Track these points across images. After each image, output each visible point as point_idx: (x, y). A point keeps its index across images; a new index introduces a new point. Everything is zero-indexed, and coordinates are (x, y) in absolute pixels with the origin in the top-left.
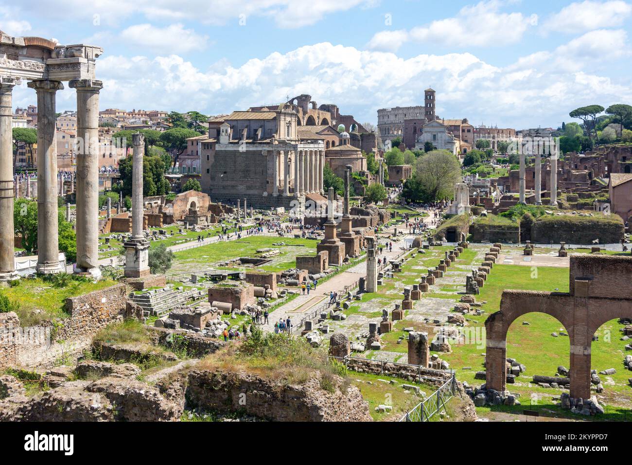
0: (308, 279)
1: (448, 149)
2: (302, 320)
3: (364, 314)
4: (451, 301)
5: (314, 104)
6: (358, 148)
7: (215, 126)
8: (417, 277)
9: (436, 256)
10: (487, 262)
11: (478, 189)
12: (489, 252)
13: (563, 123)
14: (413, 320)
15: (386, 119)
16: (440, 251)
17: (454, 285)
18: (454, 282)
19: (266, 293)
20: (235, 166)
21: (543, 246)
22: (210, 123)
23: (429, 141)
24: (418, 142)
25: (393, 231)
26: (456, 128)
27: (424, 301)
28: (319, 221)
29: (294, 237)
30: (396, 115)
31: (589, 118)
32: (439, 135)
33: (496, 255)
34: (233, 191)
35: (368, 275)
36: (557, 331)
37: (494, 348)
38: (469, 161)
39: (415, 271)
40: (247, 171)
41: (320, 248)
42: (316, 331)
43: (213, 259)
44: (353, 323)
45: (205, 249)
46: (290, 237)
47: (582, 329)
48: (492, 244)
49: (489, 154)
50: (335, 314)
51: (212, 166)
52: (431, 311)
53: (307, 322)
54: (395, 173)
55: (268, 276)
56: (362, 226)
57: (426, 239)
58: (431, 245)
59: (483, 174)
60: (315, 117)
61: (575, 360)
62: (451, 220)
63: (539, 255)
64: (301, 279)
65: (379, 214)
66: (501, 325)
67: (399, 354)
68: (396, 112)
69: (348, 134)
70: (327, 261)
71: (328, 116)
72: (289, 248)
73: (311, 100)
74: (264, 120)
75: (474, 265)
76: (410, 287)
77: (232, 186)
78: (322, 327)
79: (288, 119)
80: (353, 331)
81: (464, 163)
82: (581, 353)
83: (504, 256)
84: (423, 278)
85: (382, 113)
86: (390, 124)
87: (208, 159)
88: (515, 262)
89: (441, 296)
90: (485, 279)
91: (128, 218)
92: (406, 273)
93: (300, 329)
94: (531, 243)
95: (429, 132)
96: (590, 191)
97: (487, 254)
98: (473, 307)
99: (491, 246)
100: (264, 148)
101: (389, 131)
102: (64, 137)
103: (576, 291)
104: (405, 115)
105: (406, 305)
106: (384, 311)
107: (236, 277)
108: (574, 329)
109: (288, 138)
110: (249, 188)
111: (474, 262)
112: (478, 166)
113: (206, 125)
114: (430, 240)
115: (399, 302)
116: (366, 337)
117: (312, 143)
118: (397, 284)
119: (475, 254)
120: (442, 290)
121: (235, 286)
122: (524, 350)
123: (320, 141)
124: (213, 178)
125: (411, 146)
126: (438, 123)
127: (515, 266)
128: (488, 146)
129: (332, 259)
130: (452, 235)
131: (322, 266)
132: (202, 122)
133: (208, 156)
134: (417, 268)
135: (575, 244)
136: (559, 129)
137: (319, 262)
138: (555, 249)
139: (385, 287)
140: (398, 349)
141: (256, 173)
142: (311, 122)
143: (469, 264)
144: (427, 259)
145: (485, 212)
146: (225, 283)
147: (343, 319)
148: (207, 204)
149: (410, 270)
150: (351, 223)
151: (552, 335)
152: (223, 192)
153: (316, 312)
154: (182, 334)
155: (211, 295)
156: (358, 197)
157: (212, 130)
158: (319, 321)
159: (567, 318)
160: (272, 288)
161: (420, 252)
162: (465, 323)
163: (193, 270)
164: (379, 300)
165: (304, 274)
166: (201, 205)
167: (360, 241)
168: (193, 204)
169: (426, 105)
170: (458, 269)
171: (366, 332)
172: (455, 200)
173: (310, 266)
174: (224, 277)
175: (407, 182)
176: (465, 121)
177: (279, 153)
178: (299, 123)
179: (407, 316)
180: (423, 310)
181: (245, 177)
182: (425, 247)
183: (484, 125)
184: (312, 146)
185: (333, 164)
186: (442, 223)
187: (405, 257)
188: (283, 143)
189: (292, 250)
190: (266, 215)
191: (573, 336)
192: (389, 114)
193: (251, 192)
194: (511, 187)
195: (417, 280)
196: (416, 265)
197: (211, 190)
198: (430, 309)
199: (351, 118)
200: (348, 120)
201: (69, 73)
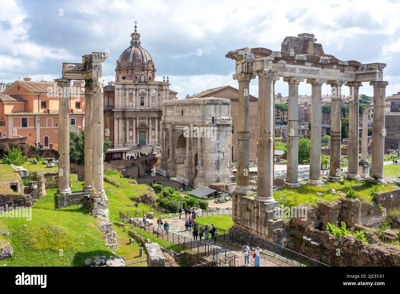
20: (394, 124)
34: (392, 137)
77: (392, 134)
132: (367, 100)
201: (369, 78)
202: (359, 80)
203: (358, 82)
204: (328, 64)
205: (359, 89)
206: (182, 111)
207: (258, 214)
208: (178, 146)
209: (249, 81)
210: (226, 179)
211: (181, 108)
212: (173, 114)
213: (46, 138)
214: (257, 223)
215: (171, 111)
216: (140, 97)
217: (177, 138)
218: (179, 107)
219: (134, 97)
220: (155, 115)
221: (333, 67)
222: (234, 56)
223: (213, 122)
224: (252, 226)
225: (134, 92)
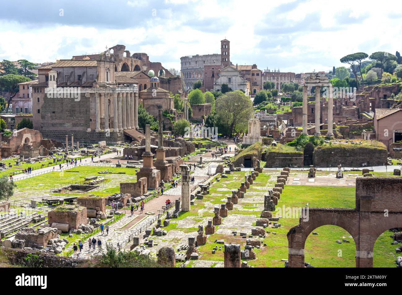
0: (131, 201)
1: (241, 90)
2: (130, 237)
3: (181, 229)
4: (253, 216)
5: (128, 52)
6: (166, 90)
7: (44, 72)
8: (223, 197)
9: (237, 180)
10: (280, 183)
11: (267, 123)
12: (280, 175)
13: (334, 67)
14: (223, 233)
15: (188, 65)
16: (239, 175)
17: (254, 203)
18: (254, 200)
19: (97, 214)
20: (62, 107)
21: (323, 169)
22: (40, 70)
23: (225, 83)
24: (216, 83)
25: (199, 160)
26: (247, 72)
27: (230, 217)
28: (136, 152)
29: (115, 166)
30: (196, 62)
31: (356, 63)
32: (234, 78)
33: (286, 178)
34: (61, 128)
35: (183, 197)
36: (340, 239)
37: (295, 255)
38: (259, 100)
39: (220, 192)
40: (73, 111)
41: (139, 175)
42: (142, 245)
43: (48, 186)
44: (173, 237)
45: (40, 178)
46: (112, 166)
47: (366, 237)
48: (282, 169)
49: (275, 94)
50: (157, 230)
51: (42, 107)
52: (237, 225)
53: (134, 238)
54: (197, 111)
55: (98, 200)
56: (172, 156)
57: (227, 165)
58: (232, 171)
59: (271, 111)
60: (129, 64)
61: (360, 262)
62: (247, 149)
63: (320, 177)
64: (125, 202)
65: (186, 145)
66: (300, 236)
67: (214, 262)
68: (197, 59)
69: (157, 78)
70: (146, 186)
71: (139, 63)
72: (112, 176)
73: (125, 50)
74: (86, 67)
75: (268, 186)
76: (218, 206)
77: (60, 124)
78: (148, 241)
79: (107, 65)
80: (174, 244)
81: (254, 101)
82: (365, 257)
83: (292, 178)
84: (228, 198)
85: (184, 60)
86: (191, 69)
87: (39, 101)
88: (302, 183)
89: (244, 213)
90: (279, 198)
92: (213, 195)
93: (128, 244)
94: (313, 167)
95: (225, 76)
96: (358, 123)
97: (278, 177)
98: (271, 222)
99: (281, 169)
100: (87, 92)
101: (190, 76)
103: (361, 206)
104: (204, 61)
105: (217, 221)
106: (199, 226)
107: (70, 201)
108: (359, 237)
109: (108, 82)
110: (75, 125)
111: (268, 184)
112: (267, 104)
113: (36, 72)
114: (230, 166)
115: (211, 219)
116: (185, 249)
117: (128, 86)
118: (207, 204)
119: (269, 177)
120: (244, 208)
121: (70, 209)
122: (315, 255)
123: (134, 85)
124: (43, 117)
125: (210, 88)
126: (232, 68)
127: (302, 186)
128: (273, 87)
129: (150, 184)
130: (248, 162)
131: (142, 191)
132: (31, 69)
133: (38, 99)
134: (222, 190)
135: (349, 167)
136: (330, 72)
137: (140, 187)
138: (333, 172)
139: (197, 207)
140: (212, 258)
141: (80, 113)
142: (125, 68)
143: (264, 186)
144: (229, 182)
145: (274, 142)
146: (63, 207)
147: (164, 234)
148: (39, 139)
149: (216, 192)
150: (164, 153)
151: (337, 242)
152: (52, 129)
153: (141, 229)
154: (37, 253)
155: (51, 217)
156: (167, 132)
157: (41, 76)
158: (145, 237)
159: (354, 229)
160: (101, 210)
161: (223, 177)
162: (266, 235)
163: (32, 196)
164: (193, 217)
165: (127, 197)
166: (34, 140)
167: (173, 168)
168: (27, 140)
169: (222, 52)
170: (256, 190)
171: (186, 244)
172: (249, 132)
173: (132, 191)
174: (61, 202)
175: (208, 118)
177: (100, 95)
178: (116, 70)
179: (219, 230)
180: (230, 225)
181: (71, 116)
182: (227, 172)
183: (269, 69)
184: (128, 89)
185: (145, 103)
186: (239, 152)
187: (211, 181)
188: (103, 86)
189: (115, 177)
190: (90, 148)
191: (359, 243)
192: (190, 61)
193: (77, 129)
194: (294, 121)
195: (222, 200)
196: (221, 187)
197: (42, 127)
198: (236, 224)
199: (159, 64)
200: (157, 66)
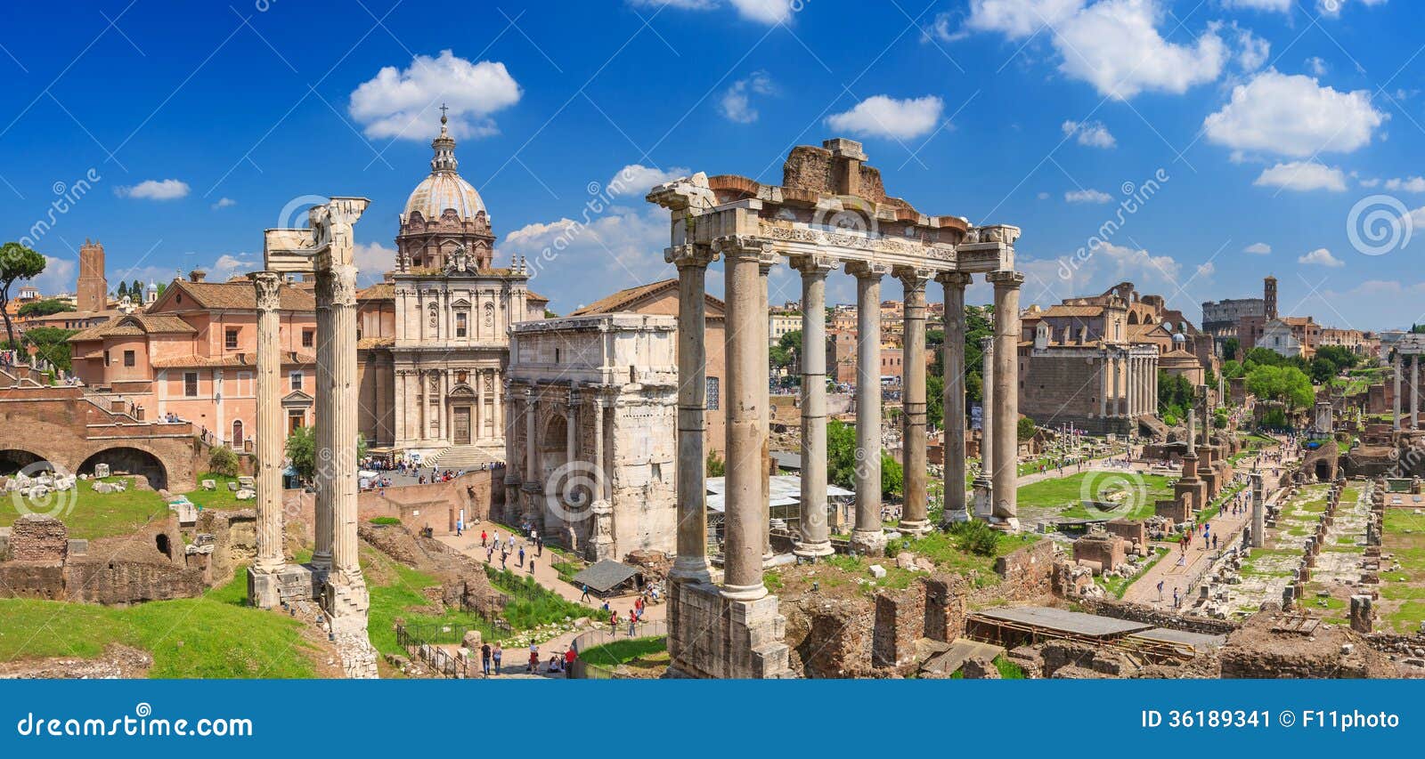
0: (1174, 529)
4: (1354, 554)
5: (1136, 295)
6: (1193, 353)
7: (1029, 325)
12: (1374, 491)
14: (1322, 581)
15: (1213, 315)
19: (1134, 549)
20: (1054, 378)
26: (1301, 328)
27: (1324, 556)
30: (1225, 310)
32: (1283, 337)
40: (1068, 384)
41: (1179, 488)
42: (1213, 599)
43: (1052, 502)
48: (1374, 482)
51: (1027, 378)
52: (1336, 569)
53: (1202, 588)
54: (1236, 388)
55: (1135, 527)
60: (1138, 313)
64: (1167, 530)
68: (1227, 307)
69: (1182, 336)
70: (1190, 506)
71: (1151, 310)
73: (1133, 290)
74: (1089, 317)
77: (1051, 405)
79: (1117, 316)
85: (1208, 307)
87: (1022, 369)
89: (1339, 549)
91: (938, 445)
95: (1271, 334)
97: (1371, 494)
100: (1090, 355)
102: (847, 338)
104: (1237, 311)
105: (1310, 562)
109: (1117, 341)
110: (1071, 407)
117: (1144, 348)
119: (1358, 495)
120: (1338, 542)
121: (1104, 539)
123: (1153, 346)
124: (1027, 395)
126: (1280, 321)
129: (1195, 503)
130: (1322, 471)
131: (1186, 513)
137: (1183, 507)
141: (1079, 388)
143: (1354, 507)
144: (1303, 502)
145: (1357, 439)
146: (1093, 536)
150: (1210, 454)
155: (1076, 551)
157: (1026, 330)
158: (1212, 586)
160: (1140, 542)
161: (1292, 493)
165: (1168, 522)
169: (1267, 296)
170: (1346, 514)
172: (1317, 424)
173: (1172, 513)
176: (1310, 319)
177: (1106, 360)
179: (1316, 576)
180: (1327, 567)
183: (1329, 324)
184: (1143, 351)
186: (1308, 456)
188: (1112, 347)
190: (1095, 444)
192: (1217, 308)
193: (1078, 411)
194: (1371, 406)
198: (1334, 567)
199: (1177, 314)
200: (1175, 316)
201: (986, 263)
202: (964, 267)
203: (963, 274)
204: (894, 223)
205: (965, 292)
206: (557, 350)
207: (727, 633)
208: (547, 448)
209: (704, 268)
210: (665, 538)
211: (553, 343)
212: (536, 359)
213: (238, 425)
214: (726, 659)
215: (530, 352)
216: (455, 313)
217: (546, 427)
218: (550, 339)
219: (442, 313)
220: (494, 363)
221: (905, 233)
222: (668, 198)
223: (632, 381)
224: (715, 666)
225: (442, 299)
